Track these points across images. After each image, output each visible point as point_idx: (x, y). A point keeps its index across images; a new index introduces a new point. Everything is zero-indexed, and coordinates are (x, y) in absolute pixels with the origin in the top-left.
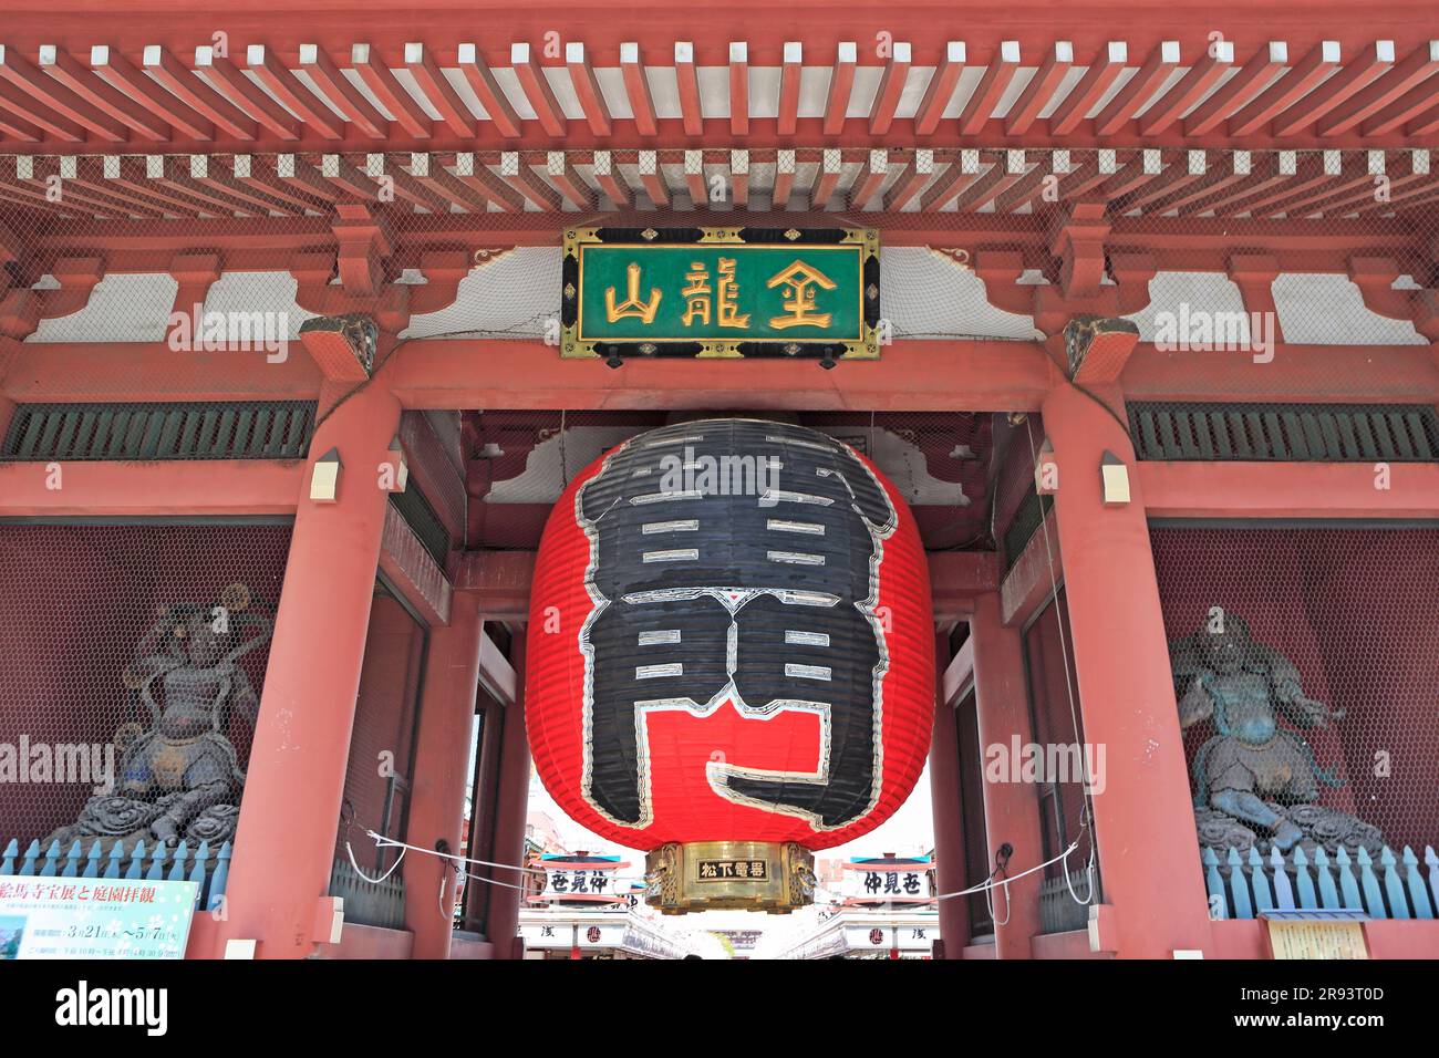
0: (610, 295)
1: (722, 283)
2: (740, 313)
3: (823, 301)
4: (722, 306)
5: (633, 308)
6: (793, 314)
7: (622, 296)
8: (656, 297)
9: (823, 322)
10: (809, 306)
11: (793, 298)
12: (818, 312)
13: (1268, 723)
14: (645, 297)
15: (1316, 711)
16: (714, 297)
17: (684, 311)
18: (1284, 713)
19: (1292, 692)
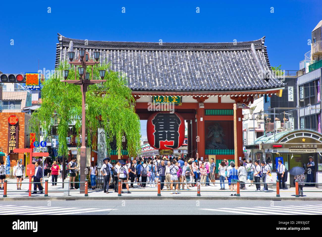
0: (157, 99)
1: (167, 98)
2: (169, 101)
3: (177, 100)
4: (167, 100)
5: (159, 100)
6: (174, 101)
7: (158, 99)
8: (161, 99)
9: (177, 102)
10: (175, 100)
11: (174, 100)
12: (176, 101)
13: (218, 136)
14: (160, 99)
15: (223, 135)
16: (166, 99)
17: (164, 101)
18: (220, 135)
19: (221, 133)
